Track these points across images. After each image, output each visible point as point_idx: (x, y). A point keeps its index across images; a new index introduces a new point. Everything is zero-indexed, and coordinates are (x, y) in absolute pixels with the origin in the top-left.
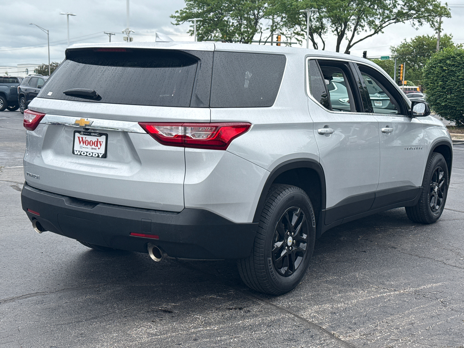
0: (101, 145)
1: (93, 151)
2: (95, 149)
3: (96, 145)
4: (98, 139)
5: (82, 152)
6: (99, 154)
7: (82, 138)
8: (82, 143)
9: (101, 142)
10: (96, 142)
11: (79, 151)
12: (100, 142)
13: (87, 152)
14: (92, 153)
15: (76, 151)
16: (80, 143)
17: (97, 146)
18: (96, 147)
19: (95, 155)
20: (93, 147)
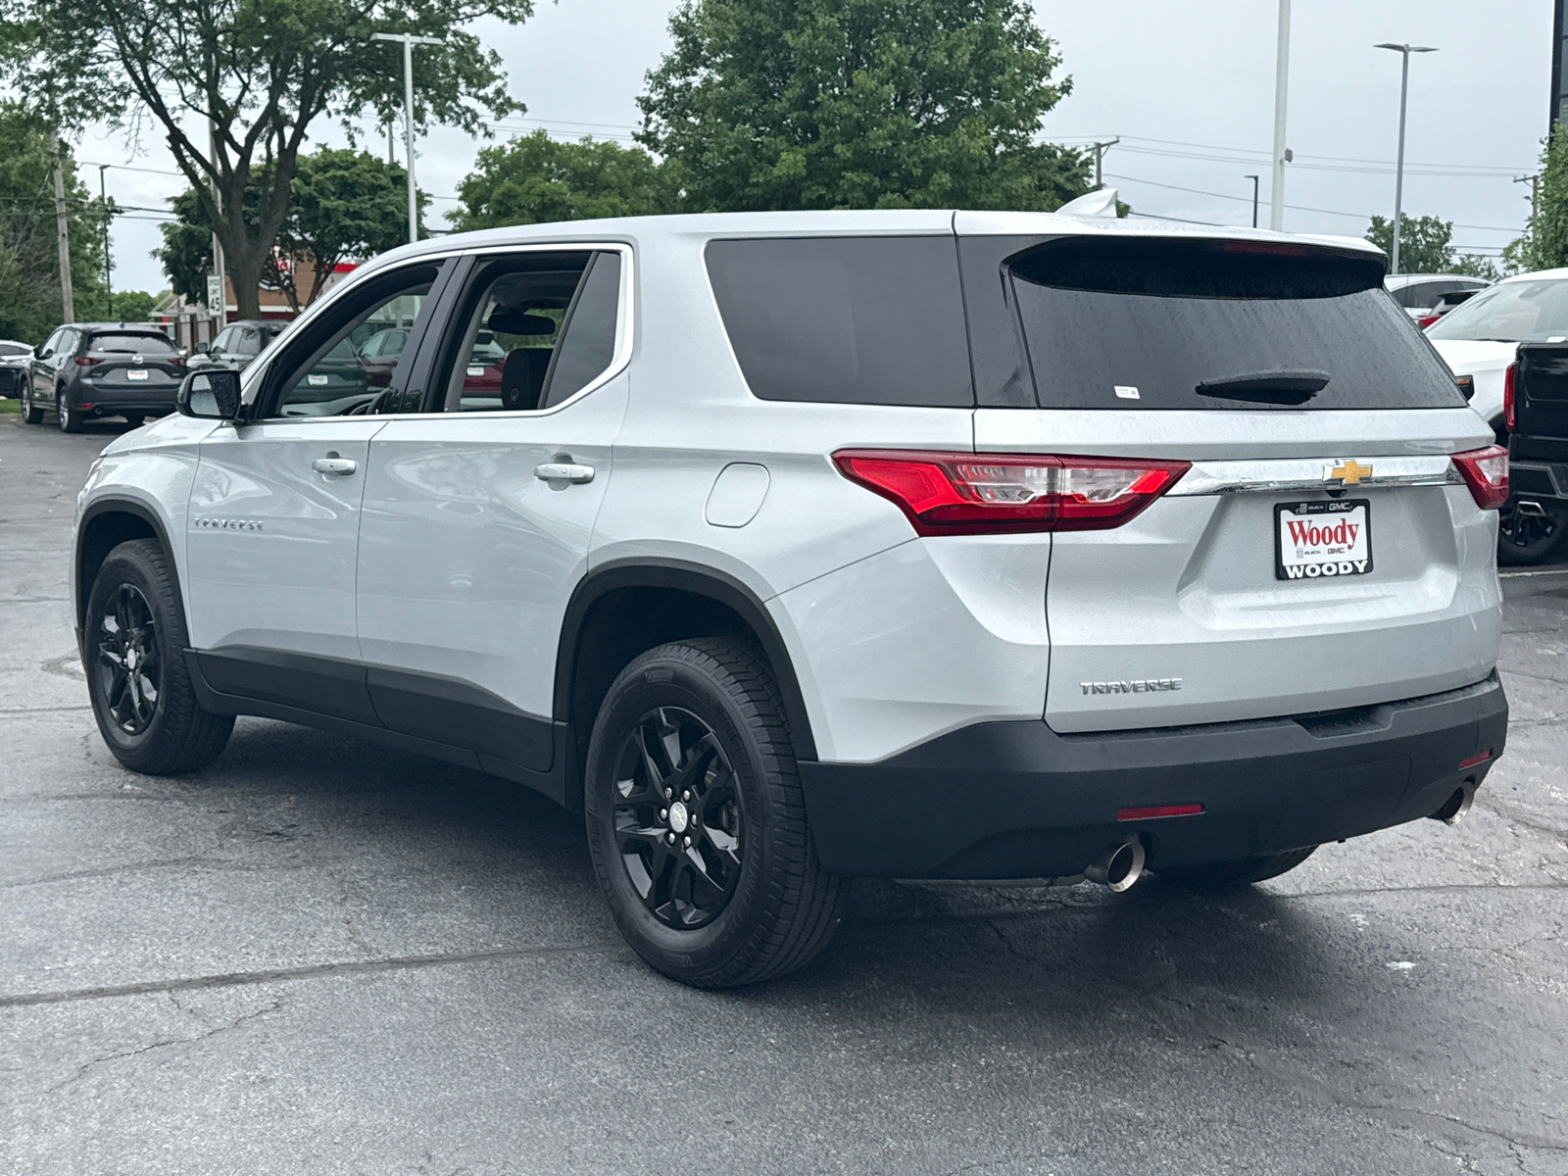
0: (1354, 536)
1: (1336, 557)
2: (1339, 551)
3: (1340, 539)
4: (1344, 520)
5: (1306, 566)
6: (1357, 564)
7: (1300, 524)
8: (1300, 539)
9: (1354, 528)
10: (1339, 530)
11: (1299, 567)
12: (1350, 527)
13: (1321, 566)
14: (1337, 564)
15: (1291, 567)
16: (1296, 539)
17: (1344, 540)
18: (1343, 545)
19: (1346, 568)
20: (1334, 545)
